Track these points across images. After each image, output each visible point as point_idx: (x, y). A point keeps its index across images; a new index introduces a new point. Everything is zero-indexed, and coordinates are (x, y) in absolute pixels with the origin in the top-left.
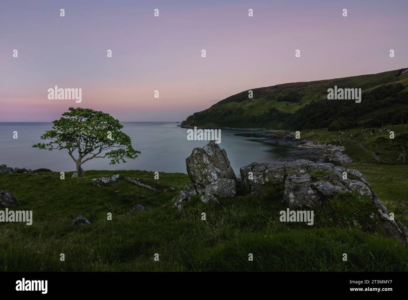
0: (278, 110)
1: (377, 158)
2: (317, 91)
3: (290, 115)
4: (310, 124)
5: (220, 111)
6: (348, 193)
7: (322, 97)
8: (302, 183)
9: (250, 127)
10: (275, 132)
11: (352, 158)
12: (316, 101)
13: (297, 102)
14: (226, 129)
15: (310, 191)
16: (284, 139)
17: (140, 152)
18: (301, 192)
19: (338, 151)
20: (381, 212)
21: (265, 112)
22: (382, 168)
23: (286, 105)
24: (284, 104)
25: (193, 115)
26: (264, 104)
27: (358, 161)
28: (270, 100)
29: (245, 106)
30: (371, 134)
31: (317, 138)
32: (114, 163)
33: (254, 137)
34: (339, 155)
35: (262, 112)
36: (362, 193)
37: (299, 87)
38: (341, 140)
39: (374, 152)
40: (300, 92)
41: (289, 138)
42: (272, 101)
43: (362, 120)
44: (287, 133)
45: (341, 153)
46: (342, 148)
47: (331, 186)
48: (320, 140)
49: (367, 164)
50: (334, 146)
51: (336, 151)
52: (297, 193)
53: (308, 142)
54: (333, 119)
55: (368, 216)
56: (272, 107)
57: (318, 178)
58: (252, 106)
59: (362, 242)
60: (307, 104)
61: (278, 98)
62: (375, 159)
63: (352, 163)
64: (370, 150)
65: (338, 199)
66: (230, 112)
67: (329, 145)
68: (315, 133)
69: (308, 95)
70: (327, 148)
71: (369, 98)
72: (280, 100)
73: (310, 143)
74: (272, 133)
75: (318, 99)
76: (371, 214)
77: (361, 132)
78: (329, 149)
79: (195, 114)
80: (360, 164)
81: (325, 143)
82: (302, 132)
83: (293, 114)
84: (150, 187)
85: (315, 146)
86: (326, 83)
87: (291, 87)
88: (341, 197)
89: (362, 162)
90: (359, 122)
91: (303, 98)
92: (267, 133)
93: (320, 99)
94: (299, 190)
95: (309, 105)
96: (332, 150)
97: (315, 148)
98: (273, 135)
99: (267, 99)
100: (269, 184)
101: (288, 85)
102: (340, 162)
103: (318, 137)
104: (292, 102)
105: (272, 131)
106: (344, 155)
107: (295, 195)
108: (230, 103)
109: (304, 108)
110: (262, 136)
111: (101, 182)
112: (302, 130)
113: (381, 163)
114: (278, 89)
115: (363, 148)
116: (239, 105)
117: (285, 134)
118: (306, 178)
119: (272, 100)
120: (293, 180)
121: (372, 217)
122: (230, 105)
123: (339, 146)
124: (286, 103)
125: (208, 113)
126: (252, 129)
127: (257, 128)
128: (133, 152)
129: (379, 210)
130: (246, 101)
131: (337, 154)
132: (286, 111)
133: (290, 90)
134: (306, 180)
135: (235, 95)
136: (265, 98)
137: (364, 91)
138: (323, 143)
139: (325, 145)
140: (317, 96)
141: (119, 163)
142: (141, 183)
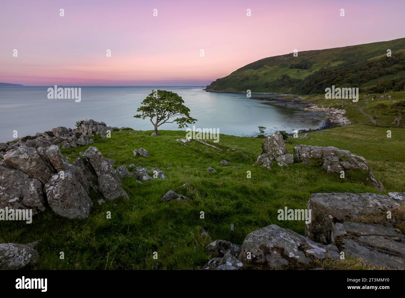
0: (289, 77)
1: (374, 122)
2: (328, 59)
3: (299, 81)
4: (317, 90)
5: (239, 77)
6: (357, 168)
7: (331, 64)
8: (334, 162)
9: (263, 92)
10: (284, 96)
11: (350, 120)
12: (325, 68)
13: (307, 69)
14: (243, 93)
15: (339, 166)
16: (293, 102)
17: (196, 120)
18: (334, 166)
19: (339, 113)
20: (371, 178)
21: (277, 79)
22: (377, 130)
23: (297, 72)
24: (295, 71)
25: (216, 81)
26: (277, 71)
27: (356, 124)
28: (283, 67)
29: (260, 73)
30: (373, 99)
31: (321, 102)
32: (181, 127)
33: (266, 100)
34: (339, 118)
35: (275, 78)
36: (364, 169)
37: (312, 55)
38: (343, 104)
39: (372, 115)
40: (311, 60)
41: (297, 101)
42: (284, 69)
43: (366, 86)
44: (295, 97)
45: (342, 116)
46: (343, 112)
47: (349, 165)
48: (325, 104)
49: (364, 126)
50: (337, 109)
51: (337, 114)
52: (332, 166)
53: (314, 106)
54: (339, 85)
55: (365, 179)
56: (284, 74)
57: (343, 160)
58: (267, 73)
59: (364, 189)
60: (317, 71)
61: (291, 65)
62: (372, 122)
63: (350, 125)
64: (368, 114)
65: (353, 171)
66: (247, 78)
67: (332, 108)
68: (320, 98)
69: (319, 63)
70: (329, 111)
71: (377, 66)
72: (291, 68)
73: (315, 106)
74: (282, 97)
75: (328, 66)
76: (367, 178)
77: (363, 97)
78: (331, 112)
79: (218, 80)
80: (358, 126)
81: (329, 106)
82: (309, 96)
83: (302, 80)
84: (215, 147)
85: (319, 109)
86: (338, 50)
87: (304, 55)
88: (354, 170)
89: (360, 124)
90: (363, 88)
91: (314, 65)
92: (278, 97)
93: (329, 66)
94: (333, 165)
95: (318, 72)
96: (334, 113)
97: (318, 111)
98: (283, 99)
99: (281, 67)
100: (313, 158)
101: (301, 53)
102: (340, 124)
103: (323, 101)
104: (303, 69)
105: (282, 95)
106: (344, 118)
107: (331, 167)
108: (248, 70)
109: (313, 75)
110: (273, 100)
111: (181, 141)
112: (310, 95)
113: (377, 126)
114: (291, 57)
115: (363, 111)
116: (255, 72)
117: (294, 98)
118: (336, 159)
119: (285, 67)
120: (329, 159)
121: (367, 179)
122: (247, 72)
123: (341, 110)
124: (297, 70)
125: (228, 79)
126: (265, 93)
127: (270, 92)
128: (192, 120)
129: (371, 177)
130: (261, 68)
131: (338, 116)
132: (297, 78)
133: (302, 58)
134: (336, 160)
135: (252, 63)
136: (279, 65)
137: (373, 58)
138: (326, 107)
139: (328, 109)
140: (327, 63)
141: (184, 127)
142: (208, 143)
